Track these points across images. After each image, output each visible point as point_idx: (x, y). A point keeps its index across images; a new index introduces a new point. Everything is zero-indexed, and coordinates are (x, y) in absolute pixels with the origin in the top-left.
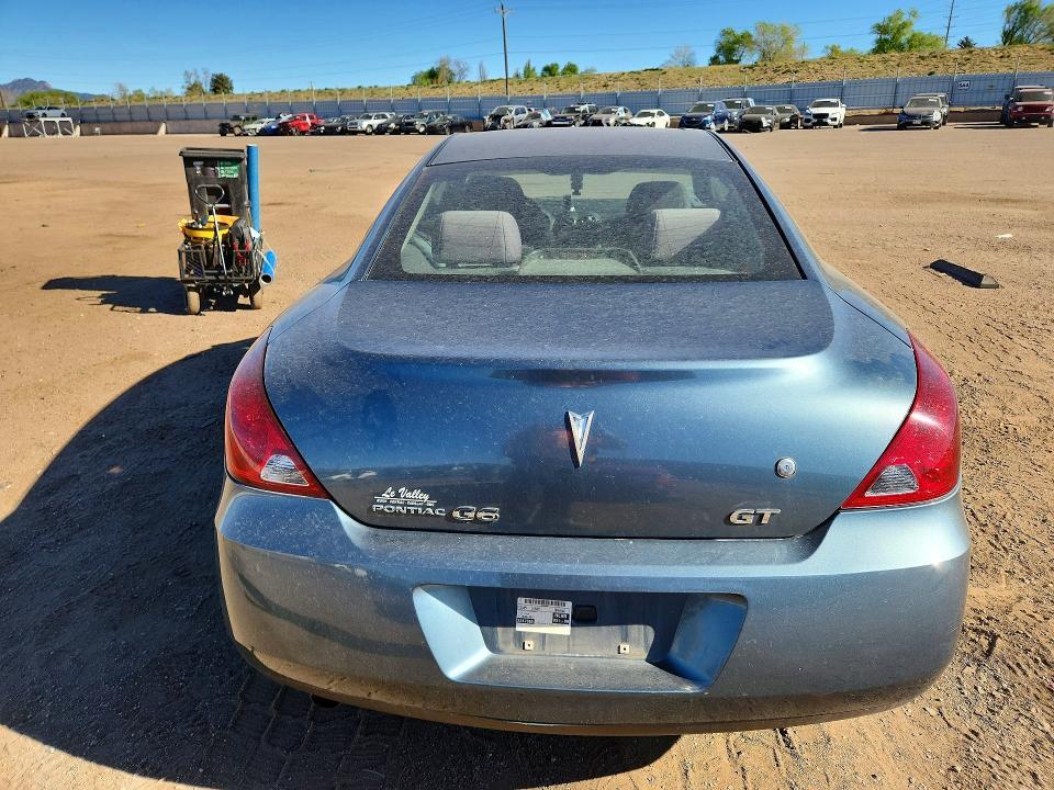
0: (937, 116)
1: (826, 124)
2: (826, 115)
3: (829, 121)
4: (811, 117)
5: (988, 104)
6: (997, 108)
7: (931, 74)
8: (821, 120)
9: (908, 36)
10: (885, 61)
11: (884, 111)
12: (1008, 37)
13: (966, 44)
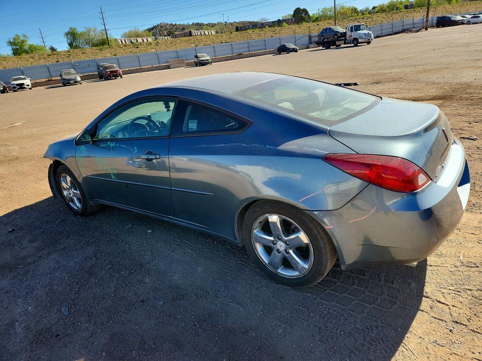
0: (79, 79)
1: (25, 88)
2: (23, 84)
3: (26, 87)
4: (16, 86)
5: (91, 72)
6: (95, 73)
7: (57, 62)
8: (21, 87)
9: (27, 46)
10: (33, 58)
11: (47, 79)
12: (71, 45)
13: (53, 49)
